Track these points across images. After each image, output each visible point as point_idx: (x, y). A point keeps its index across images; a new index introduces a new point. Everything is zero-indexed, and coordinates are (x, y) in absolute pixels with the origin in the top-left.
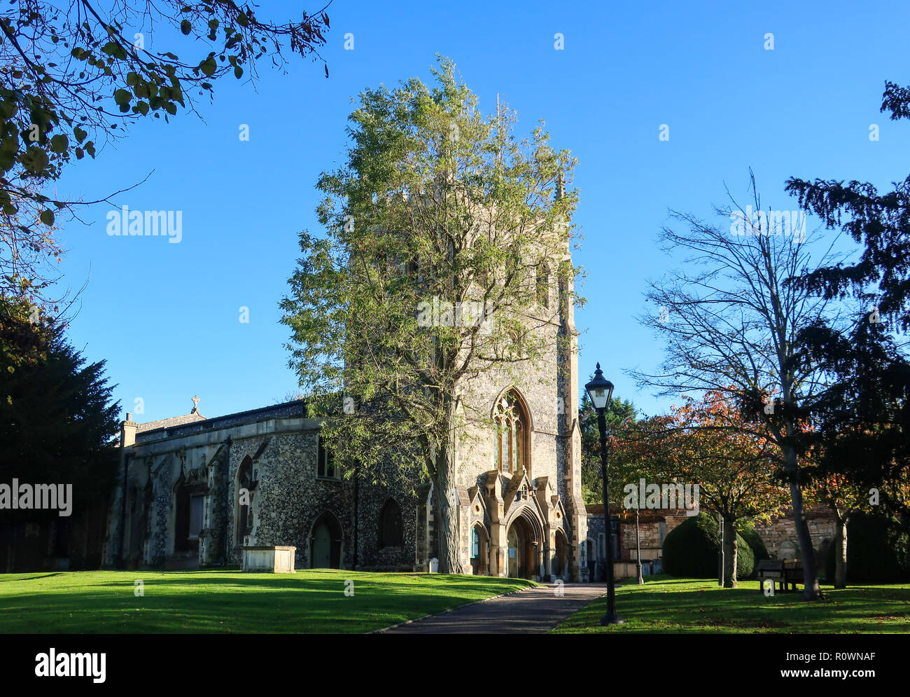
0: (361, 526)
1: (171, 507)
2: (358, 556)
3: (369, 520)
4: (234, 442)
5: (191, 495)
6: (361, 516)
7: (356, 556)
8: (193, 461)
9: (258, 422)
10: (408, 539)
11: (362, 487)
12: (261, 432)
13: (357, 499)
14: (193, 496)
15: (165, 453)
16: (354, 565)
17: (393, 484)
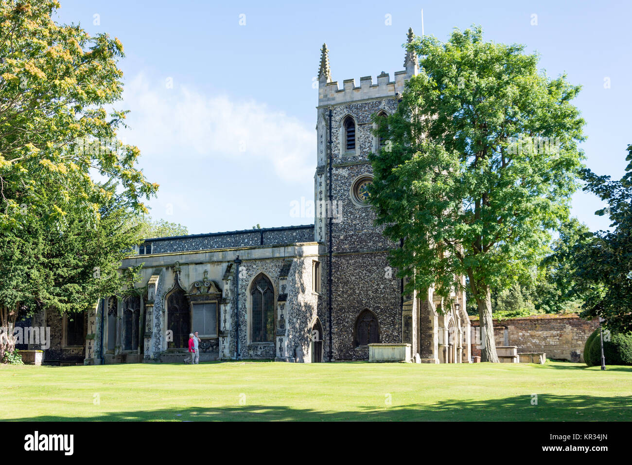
0: (335, 330)
1: (164, 312)
2: (332, 352)
3: (344, 326)
4: (244, 262)
5: (192, 302)
6: (335, 322)
7: (331, 352)
8: (190, 275)
9: (274, 247)
10: (385, 340)
11: (336, 300)
12: (277, 255)
13: (331, 309)
14: (194, 304)
15: (152, 267)
16: (330, 359)
17: (368, 299)
